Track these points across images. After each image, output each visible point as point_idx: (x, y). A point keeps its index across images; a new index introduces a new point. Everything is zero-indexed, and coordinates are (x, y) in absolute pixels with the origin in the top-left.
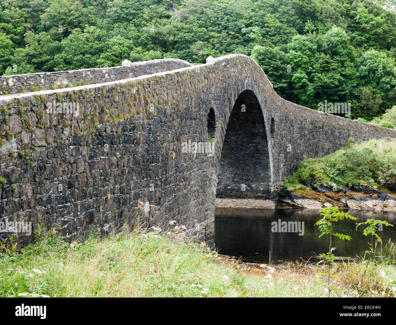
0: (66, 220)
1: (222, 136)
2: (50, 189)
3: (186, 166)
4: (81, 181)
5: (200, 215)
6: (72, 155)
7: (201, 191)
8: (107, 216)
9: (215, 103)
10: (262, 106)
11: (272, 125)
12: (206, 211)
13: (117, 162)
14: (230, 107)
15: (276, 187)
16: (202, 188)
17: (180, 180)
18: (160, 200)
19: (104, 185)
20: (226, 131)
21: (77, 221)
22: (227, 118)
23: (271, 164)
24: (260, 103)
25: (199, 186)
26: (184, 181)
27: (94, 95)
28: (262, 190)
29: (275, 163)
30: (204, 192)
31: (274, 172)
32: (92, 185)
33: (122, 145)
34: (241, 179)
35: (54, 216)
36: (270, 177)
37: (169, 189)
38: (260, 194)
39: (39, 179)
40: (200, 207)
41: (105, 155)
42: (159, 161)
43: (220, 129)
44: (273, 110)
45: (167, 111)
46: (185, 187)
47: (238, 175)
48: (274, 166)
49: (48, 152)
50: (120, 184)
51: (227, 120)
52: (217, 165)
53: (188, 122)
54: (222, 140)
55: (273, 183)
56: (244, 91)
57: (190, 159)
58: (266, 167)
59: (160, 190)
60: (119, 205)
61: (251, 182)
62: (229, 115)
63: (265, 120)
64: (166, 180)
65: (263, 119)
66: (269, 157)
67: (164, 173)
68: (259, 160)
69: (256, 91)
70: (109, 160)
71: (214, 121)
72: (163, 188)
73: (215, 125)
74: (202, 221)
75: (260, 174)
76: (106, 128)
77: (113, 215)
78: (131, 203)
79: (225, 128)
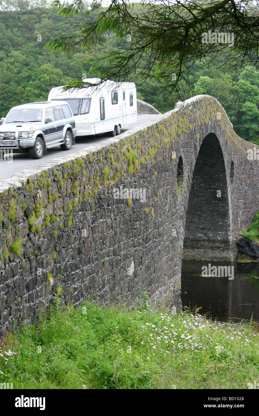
0: (76, 286)
1: (188, 186)
2: (66, 257)
3: (161, 221)
4: (86, 247)
5: (170, 271)
6: (81, 222)
7: (171, 246)
8: (104, 280)
9: (183, 151)
10: (223, 148)
11: (232, 169)
12: (175, 267)
13: (112, 224)
14: (195, 154)
15: (234, 236)
16: (171, 243)
17: (156, 236)
18: (142, 259)
19: (103, 249)
20: (192, 180)
21: (83, 287)
22: (193, 166)
23: (230, 212)
24: (221, 146)
25: (169, 241)
26: (159, 237)
27: (96, 159)
28: (221, 240)
29: (234, 210)
30: (174, 246)
31: (233, 220)
32: (94, 250)
33: (115, 206)
34: (197, 228)
35: (68, 284)
36: (229, 226)
37: (149, 247)
38: (217, 244)
39: (59, 249)
40: (170, 263)
41: (103, 218)
42: (142, 220)
43: (187, 178)
44: (233, 152)
45: (148, 166)
46: (160, 243)
47: (194, 223)
48: (233, 213)
49: (64, 220)
50: (114, 246)
51: (193, 168)
52: (184, 217)
53: (163, 175)
54: (189, 190)
55: (232, 232)
56: (207, 135)
57: (164, 213)
58: (225, 215)
59: (142, 248)
60: (113, 268)
61: (208, 231)
62: (195, 163)
63: (226, 164)
64: (146, 238)
65: (224, 163)
66: (228, 203)
67: (145, 231)
68: (217, 207)
69: (218, 134)
70: (106, 223)
71: (182, 170)
72: (144, 247)
73: (183, 174)
74: (171, 278)
75: (218, 223)
76: (104, 191)
77: (108, 279)
78: (121, 264)
79: (191, 177)
